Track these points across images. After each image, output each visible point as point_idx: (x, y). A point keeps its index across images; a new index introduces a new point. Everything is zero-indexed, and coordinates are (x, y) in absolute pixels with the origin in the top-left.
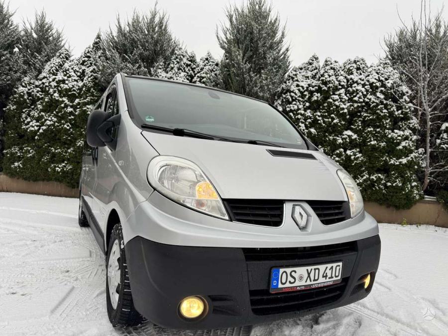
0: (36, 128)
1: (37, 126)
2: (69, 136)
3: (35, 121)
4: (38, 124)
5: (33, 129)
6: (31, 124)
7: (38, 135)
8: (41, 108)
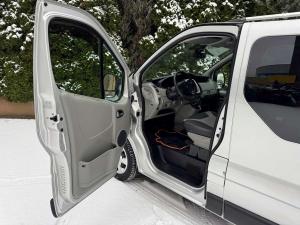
0: (20, 35)
1: (20, 32)
2: (70, 47)
3: (14, 25)
4: (20, 29)
5: (14, 36)
6: (9, 28)
7: (25, 46)
8: (18, 6)
